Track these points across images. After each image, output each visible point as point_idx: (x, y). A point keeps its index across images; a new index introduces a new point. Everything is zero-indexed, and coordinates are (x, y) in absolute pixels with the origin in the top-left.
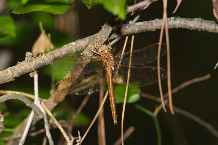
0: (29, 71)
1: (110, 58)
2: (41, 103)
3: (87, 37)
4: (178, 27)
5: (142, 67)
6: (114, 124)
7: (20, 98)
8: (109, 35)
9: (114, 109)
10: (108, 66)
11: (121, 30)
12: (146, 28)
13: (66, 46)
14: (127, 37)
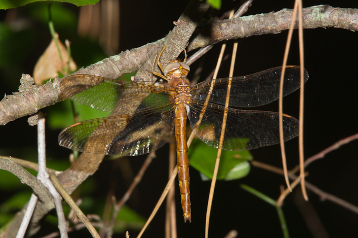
0: (27, 113)
1: (183, 88)
2: (50, 178)
3: (144, 46)
4: (326, 25)
5: (250, 112)
6: (183, 220)
7: (8, 166)
8: (188, 39)
9: (186, 191)
10: (177, 103)
11: (213, 32)
12: (263, 26)
13: (102, 62)
14: (224, 46)
